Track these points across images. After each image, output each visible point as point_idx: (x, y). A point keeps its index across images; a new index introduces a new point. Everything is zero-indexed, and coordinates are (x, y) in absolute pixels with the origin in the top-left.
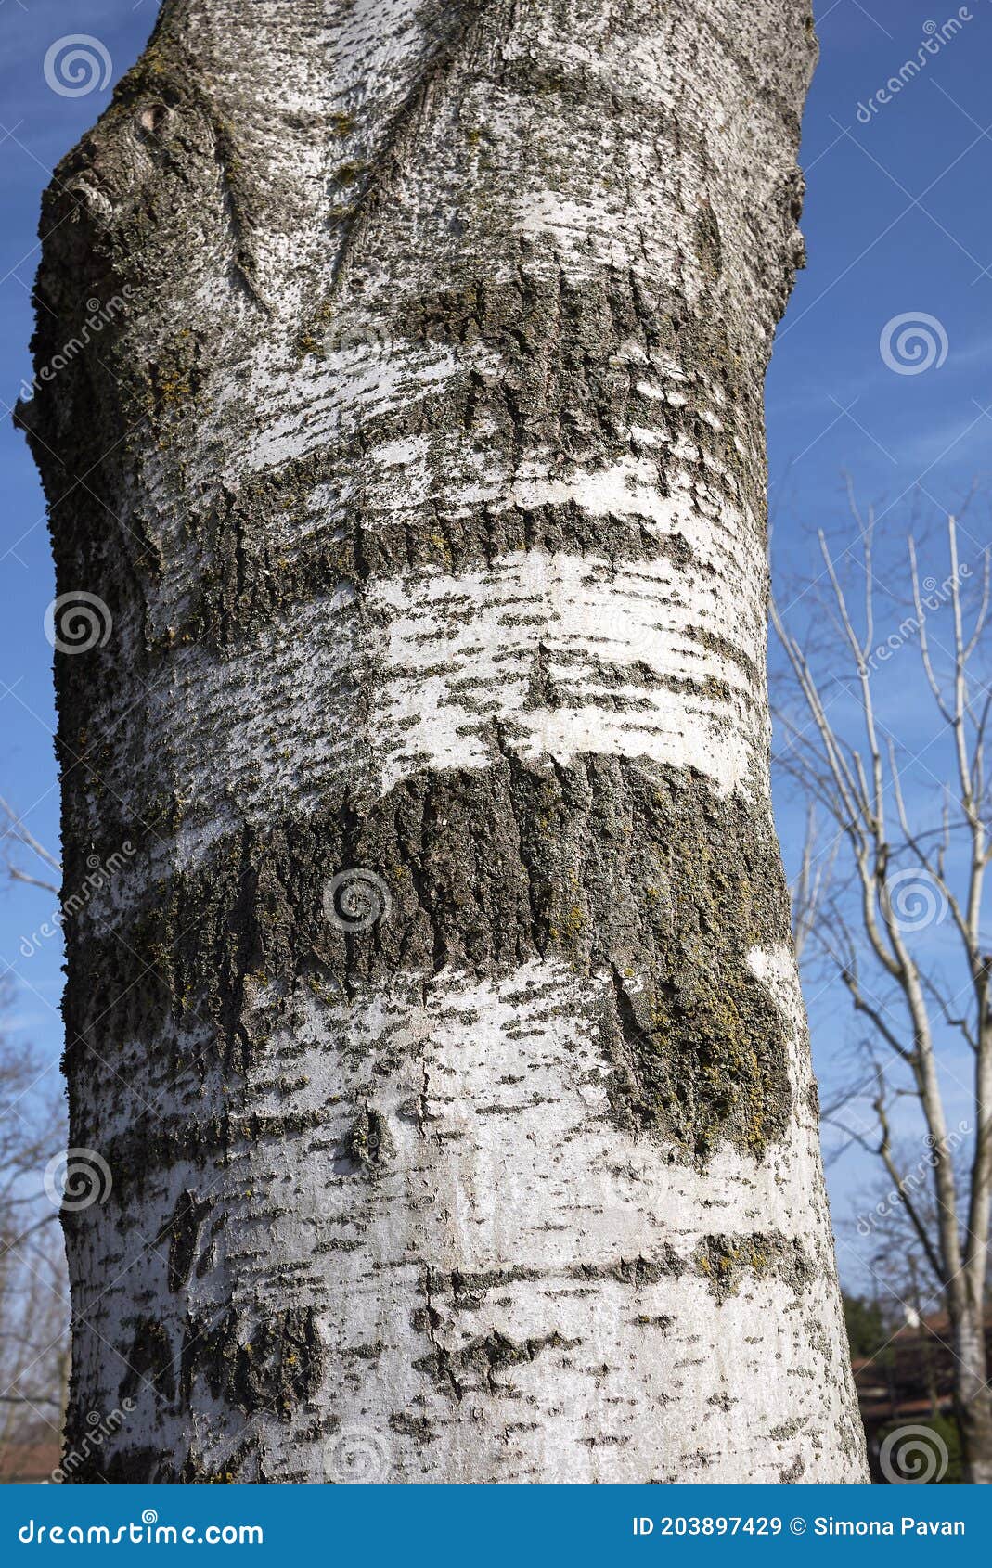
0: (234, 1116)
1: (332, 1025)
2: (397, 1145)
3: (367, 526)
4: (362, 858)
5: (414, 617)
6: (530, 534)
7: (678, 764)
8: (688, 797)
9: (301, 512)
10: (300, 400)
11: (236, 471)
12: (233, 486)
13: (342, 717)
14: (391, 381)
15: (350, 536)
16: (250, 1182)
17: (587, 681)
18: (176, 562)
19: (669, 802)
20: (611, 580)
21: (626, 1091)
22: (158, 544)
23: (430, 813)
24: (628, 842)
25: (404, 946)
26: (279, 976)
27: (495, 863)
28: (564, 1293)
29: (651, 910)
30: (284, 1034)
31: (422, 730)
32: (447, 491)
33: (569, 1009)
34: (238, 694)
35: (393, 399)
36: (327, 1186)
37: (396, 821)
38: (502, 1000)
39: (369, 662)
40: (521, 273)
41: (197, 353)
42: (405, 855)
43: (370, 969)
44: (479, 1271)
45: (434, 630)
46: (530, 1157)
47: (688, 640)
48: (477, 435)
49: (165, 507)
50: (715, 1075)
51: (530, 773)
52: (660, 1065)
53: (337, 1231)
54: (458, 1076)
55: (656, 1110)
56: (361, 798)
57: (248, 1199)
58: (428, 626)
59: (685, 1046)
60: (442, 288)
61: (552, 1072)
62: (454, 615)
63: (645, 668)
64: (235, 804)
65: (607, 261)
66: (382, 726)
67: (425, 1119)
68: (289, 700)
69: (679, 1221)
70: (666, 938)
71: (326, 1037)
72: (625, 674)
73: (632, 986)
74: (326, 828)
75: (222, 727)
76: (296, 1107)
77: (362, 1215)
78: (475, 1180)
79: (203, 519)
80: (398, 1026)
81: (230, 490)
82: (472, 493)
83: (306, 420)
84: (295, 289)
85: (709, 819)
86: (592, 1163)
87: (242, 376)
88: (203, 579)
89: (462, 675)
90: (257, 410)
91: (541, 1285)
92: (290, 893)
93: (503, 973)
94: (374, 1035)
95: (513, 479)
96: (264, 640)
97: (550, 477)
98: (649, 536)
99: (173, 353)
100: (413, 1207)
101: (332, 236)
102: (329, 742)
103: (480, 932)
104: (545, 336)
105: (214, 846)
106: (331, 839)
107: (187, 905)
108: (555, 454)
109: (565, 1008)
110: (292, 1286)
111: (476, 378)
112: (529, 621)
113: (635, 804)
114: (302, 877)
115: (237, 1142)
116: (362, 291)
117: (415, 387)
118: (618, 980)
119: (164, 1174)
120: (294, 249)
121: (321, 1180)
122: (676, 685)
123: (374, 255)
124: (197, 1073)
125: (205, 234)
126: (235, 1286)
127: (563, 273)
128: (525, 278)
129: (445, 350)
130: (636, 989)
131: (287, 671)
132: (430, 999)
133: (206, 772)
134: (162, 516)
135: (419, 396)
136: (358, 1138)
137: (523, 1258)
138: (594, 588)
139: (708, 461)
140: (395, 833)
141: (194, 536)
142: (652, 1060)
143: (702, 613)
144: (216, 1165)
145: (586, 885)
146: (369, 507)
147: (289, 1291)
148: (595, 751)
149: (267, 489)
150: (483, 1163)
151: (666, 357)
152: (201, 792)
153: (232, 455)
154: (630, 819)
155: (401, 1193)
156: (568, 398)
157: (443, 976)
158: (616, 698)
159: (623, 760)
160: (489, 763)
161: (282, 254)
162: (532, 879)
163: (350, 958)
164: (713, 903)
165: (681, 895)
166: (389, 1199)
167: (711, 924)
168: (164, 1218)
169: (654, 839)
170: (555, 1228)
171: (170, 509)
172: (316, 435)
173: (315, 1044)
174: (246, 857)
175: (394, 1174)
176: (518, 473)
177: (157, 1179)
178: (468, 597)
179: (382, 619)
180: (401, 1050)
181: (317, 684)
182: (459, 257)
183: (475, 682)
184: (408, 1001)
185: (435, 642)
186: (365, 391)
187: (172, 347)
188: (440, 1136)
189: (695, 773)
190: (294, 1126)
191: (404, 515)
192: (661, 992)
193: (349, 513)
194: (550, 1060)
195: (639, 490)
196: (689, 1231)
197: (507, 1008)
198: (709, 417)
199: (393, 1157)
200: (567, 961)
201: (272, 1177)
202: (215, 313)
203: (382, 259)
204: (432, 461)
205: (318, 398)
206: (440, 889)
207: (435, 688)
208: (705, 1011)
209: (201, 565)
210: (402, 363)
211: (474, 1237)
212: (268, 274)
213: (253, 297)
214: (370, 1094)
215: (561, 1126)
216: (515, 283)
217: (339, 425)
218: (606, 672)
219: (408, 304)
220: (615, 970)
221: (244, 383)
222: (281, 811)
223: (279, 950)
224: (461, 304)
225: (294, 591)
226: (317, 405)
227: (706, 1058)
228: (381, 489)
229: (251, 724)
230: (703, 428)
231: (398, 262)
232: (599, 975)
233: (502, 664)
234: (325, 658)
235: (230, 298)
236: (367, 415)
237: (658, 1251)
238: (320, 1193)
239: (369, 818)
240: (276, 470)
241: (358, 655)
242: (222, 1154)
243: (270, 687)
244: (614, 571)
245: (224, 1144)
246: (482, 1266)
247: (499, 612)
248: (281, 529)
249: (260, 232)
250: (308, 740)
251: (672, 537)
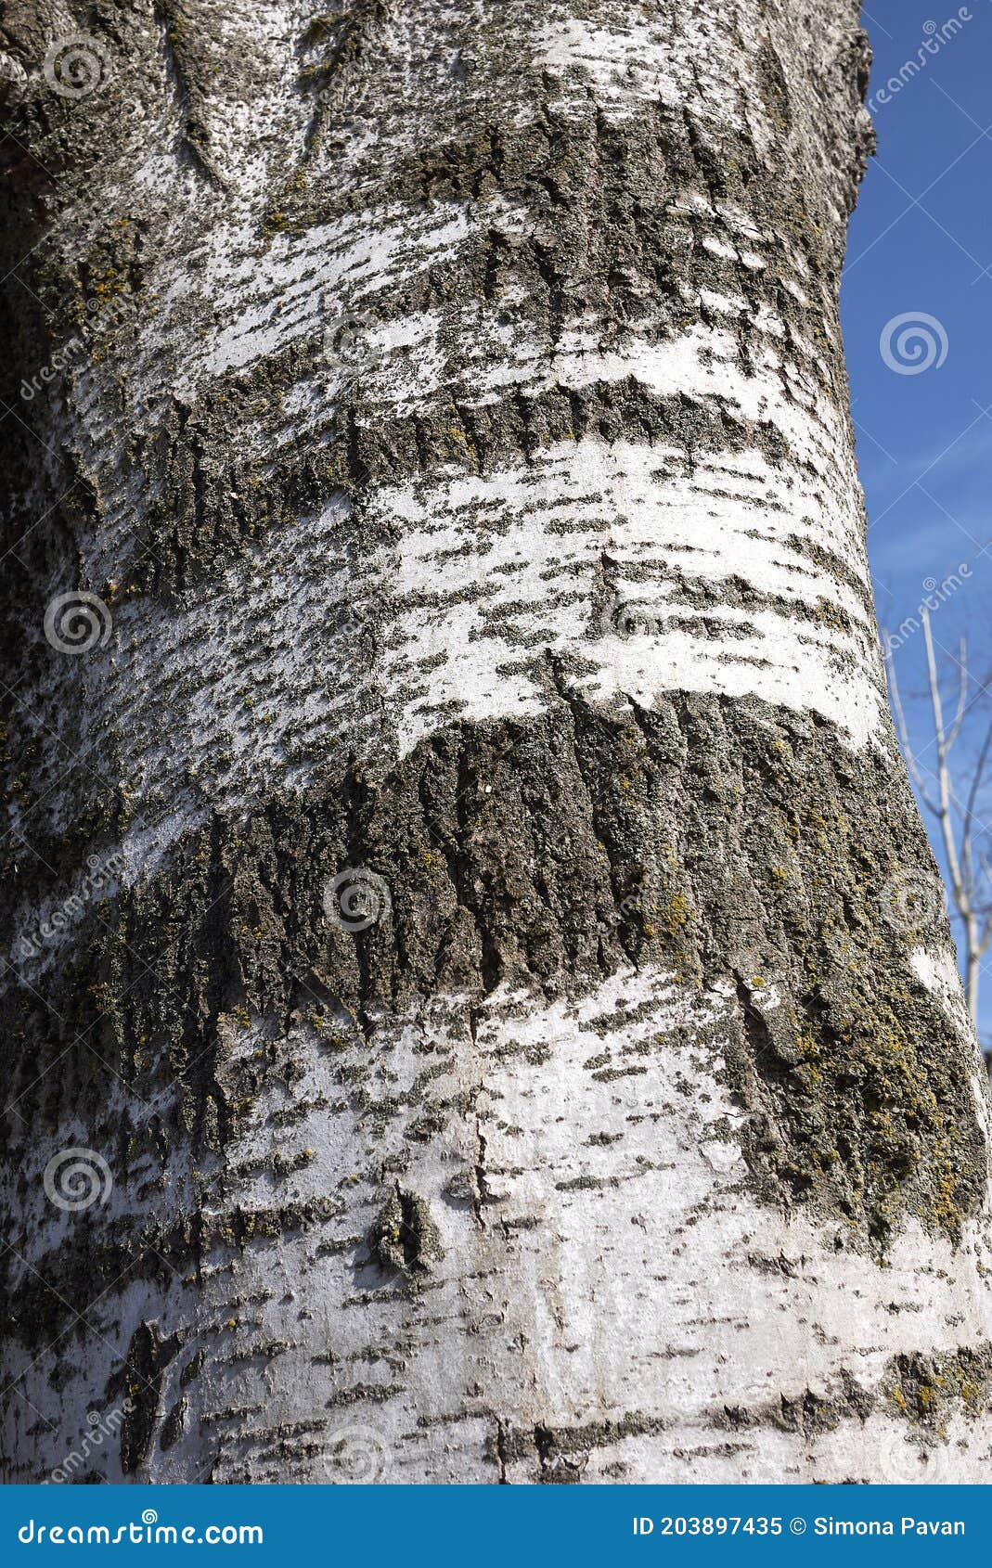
0: (209, 1212)
1: (343, 1075)
2: (446, 1239)
3: (362, 423)
4: (376, 842)
5: (431, 530)
6: (579, 420)
7: (796, 707)
8: (813, 749)
9: (276, 417)
10: (270, 288)
11: (190, 379)
12: (189, 395)
13: (340, 664)
14: (387, 252)
15: (341, 438)
16: (235, 1305)
17: (669, 600)
18: (117, 499)
19: (790, 754)
20: (689, 475)
21: (769, 1147)
22: (94, 481)
23: (467, 777)
24: (739, 807)
25: (441, 959)
26: (267, 1013)
27: (561, 841)
28: (702, 1452)
29: (780, 898)
30: (277, 1093)
31: (450, 673)
32: (467, 374)
33: (680, 1036)
34: (200, 652)
35: (390, 272)
36: (345, 1306)
37: (421, 792)
38: (584, 1028)
39: (373, 592)
40: (547, 113)
41: (138, 245)
42: (436, 836)
43: (394, 994)
44: (577, 1424)
45: (459, 544)
46: (638, 1249)
47: (793, 552)
48: (502, 304)
49: (102, 434)
50: (887, 1121)
51: (602, 720)
52: (812, 1110)
53: (362, 1373)
54: (528, 1138)
55: (814, 1174)
56: (371, 764)
57: (231, 1331)
58: (449, 539)
59: (843, 1083)
60: (446, 140)
61: (661, 1126)
62: (485, 525)
63: (742, 585)
64: (199, 791)
65: (655, 97)
66: (396, 669)
67: (483, 1201)
68: (268, 650)
69: (858, 1336)
70: (803, 934)
71: (335, 1093)
72: (719, 592)
73: (764, 1001)
74: (325, 808)
75: (179, 695)
76: (296, 1194)
77: (398, 1346)
78: (561, 1287)
79: (150, 441)
80: (437, 1071)
81: (184, 402)
82: (500, 375)
83: (279, 309)
84: (259, 163)
85: (844, 780)
86: (728, 1255)
87: (196, 266)
88: (152, 514)
89: (500, 599)
90: (216, 304)
91: (668, 1441)
92: (278, 899)
93: (581, 990)
94: (404, 1086)
95: (552, 355)
96: (232, 580)
97: (601, 350)
98: (734, 422)
99: (108, 247)
100: (472, 1331)
101: (304, 99)
102: (323, 696)
103: (547, 934)
104: (582, 184)
105: (173, 848)
106: (331, 821)
107: (138, 929)
108: (605, 322)
109: (673, 1035)
110: (298, 1457)
111: (496, 238)
112: (584, 526)
113: (746, 758)
114: (294, 876)
115: (213, 1248)
116: (344, 155)
117: (417, 256)
118: (744, 994)
119: (115, 1300)
120: (257, 118)
121: (336, 1298)
122: (783, 607)
123: (358, 113)
124: (156, 1157)
125: (145, 106)
126: (217, 1462)
127: (600, 110)
128: (552, 118)
129: (454, 209)
130: (770, 1005)
131: (265, 614)
132: (482, 1031)
133: (161, 755)
134: (98, 445)
135: (424, 266)
136: (388, 1233)
137: (637, 1401)
138: (668, 484)
139: (797, 339)
140: (420, 807)
141: (139, 463)
142: (802, 1103)
143: (807, 521)
144: (185, 1284)
145: (688, 865)
146: (365, 401)
147: (295, 1465)
148: (686, 689)
149: (230, 395)
150: (572, 1262)
151: (736, 210)
152: (154, 780)
153: (185, 361)
154: (740, 778)
155: (455, 1311)
156: (617, 254)
157: (499, 997)
158: (708, 622)
159: (725, 700)
160: (544, 709)
161: (242, 124)
162: (614, 860)
163: (365, 980)
164: (857, 888)
165: (816, 877)
166: (437, 1321)
167: (860, 916)
168: (114, 1364)
169: (775, 802)
170: (682, 1353)
171: (108, 434)
172: (291, 325)
173: (321, 1104)
174: (216, 857)
175: (441, 1284)
176: (559, 346)
177: (105, 1307)
178: (503, 502)
179: (389, 535)
180: (444, 1105)
181: (304, 625)
182: (466, 102)
183: (518, 607)
184: (450, 1035)
185: (462, 559)
186: (354, 267)
187: (105, 240)
188: (506, 1226)
189: (820, 721)
190: (292, 1221)
191: (411, 407)
192: (803, 1010)
193: (339, 411)
194: (658, 1110)
195: (716, 366)
196: (872, 1350)
197: (591, 1038)
198: (793, 288)
199: (440, 1258)
200: (671, 969)
201: (265, 1297)
202: (161, 197)
203: (368, 116)
204: (445, 340)
205: (294, 282)
206: (486, 878)
207: (466, 616)
208: (864, 1034)
209: (149, 498)
210: (400, 230)
211: (565, 1373)
212: (224, 147)
213: (207, 175)
214: (402, 1170)
215: (680, 1203)
216: (540, 125)
217: (322, 310)
218: (693, 589)
219: (403, 162)
220: (739, 979)
221: (199, 274)
222: (261, 793)
223: (266, 977)
224: (473, 155)
225: (270, 513)
226: (293, 291)
227: (873, 1101)
228: (380, 378)
229: (219, 686)
230: (787, 299)
231: (388, 118)
232: (717, 986)
233: (554, 583)
234: (314, 592)
235: (177, 178)
236: (357, 294)
237: (833, 1382)
238: (335, 1318)
239: (384, 789)
240: (242, 372)
241: (359, 582)
242: (193, 1267)
243: (242, 637)
244: (692, 463)
245: (196, 1252)
246: (578, 1415)
247: (545, 517)
248: (251, 441)
249: (213, 100)
250: (296, 697)
251: (762, 425)
